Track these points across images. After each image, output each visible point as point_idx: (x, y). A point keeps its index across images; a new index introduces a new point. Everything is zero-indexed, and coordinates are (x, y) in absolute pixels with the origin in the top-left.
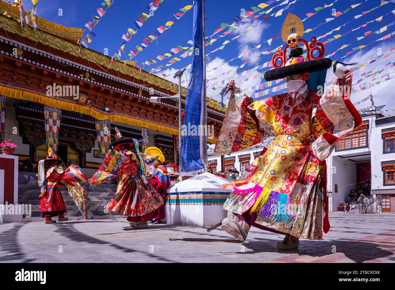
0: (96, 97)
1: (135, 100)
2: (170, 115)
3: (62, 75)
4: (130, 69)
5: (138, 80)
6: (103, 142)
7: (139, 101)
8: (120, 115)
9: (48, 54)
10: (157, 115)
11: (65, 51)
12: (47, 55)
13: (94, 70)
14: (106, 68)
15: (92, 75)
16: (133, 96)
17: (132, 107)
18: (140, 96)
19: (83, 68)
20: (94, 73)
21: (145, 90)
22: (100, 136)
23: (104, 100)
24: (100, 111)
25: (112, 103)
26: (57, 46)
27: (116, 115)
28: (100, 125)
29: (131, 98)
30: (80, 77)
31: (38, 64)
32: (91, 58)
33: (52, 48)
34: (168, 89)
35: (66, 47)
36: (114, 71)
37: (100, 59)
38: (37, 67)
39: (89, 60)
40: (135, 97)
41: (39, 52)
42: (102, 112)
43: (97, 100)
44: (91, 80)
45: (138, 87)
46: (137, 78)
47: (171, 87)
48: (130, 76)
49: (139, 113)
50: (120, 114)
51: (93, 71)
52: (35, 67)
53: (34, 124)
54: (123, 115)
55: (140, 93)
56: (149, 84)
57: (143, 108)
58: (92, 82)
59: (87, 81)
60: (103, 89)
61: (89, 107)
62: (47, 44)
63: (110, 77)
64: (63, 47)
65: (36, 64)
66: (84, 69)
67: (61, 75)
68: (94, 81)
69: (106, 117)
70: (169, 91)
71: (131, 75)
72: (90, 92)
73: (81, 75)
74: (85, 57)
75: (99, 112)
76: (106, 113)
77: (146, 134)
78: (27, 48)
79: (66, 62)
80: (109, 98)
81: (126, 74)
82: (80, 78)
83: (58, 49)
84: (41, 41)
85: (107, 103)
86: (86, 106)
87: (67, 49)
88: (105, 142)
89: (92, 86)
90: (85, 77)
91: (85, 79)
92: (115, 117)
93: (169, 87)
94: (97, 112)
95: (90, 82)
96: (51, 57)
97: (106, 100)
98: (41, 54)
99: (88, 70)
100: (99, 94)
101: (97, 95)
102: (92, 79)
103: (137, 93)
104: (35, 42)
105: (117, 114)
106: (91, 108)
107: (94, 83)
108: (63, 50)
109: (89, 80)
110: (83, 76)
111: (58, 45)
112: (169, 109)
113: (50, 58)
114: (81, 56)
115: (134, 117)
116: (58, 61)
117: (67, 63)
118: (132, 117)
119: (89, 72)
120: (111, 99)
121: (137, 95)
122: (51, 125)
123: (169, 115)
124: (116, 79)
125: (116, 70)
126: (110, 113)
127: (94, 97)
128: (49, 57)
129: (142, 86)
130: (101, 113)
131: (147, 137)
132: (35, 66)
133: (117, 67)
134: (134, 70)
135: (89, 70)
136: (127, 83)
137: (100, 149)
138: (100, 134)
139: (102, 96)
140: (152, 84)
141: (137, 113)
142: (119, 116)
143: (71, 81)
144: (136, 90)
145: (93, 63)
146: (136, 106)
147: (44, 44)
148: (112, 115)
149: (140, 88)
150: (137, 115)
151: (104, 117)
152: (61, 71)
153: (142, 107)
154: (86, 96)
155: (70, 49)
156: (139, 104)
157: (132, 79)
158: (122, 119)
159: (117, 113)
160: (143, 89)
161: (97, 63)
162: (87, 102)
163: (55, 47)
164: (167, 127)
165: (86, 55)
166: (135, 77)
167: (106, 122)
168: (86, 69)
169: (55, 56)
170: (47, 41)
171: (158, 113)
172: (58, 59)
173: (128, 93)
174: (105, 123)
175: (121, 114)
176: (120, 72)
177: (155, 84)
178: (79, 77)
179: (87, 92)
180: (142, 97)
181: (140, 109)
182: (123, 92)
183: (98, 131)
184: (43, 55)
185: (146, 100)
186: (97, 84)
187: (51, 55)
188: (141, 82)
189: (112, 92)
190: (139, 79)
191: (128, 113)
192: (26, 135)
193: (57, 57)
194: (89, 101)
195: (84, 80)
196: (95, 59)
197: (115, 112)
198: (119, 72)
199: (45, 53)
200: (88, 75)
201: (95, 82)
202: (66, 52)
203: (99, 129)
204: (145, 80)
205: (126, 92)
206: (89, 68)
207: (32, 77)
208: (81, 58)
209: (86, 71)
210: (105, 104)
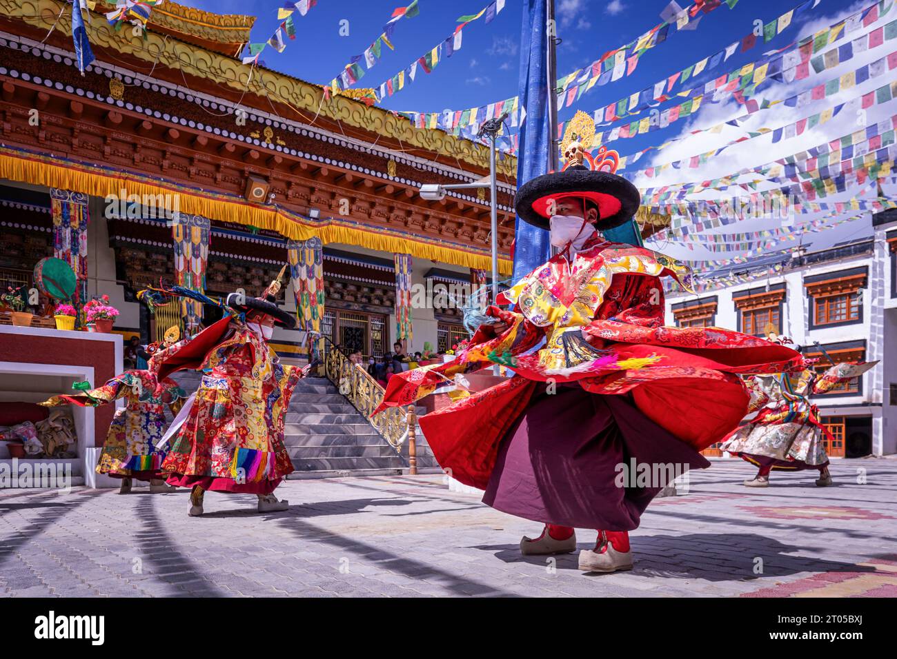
0: (289, 184)
1: (379, 188)
2: (464, 221)
3: (212, 136)
4: (368, 113)
5: (386, 137)
6: (306, 292)
7: (390, 190)
8: (345, 226)
9: (180, 88)
10: (432, 220)
11: (218, 81)
12: (177, 92)
13: (283, 120)
14: (311, 115)
15: (278, 132)
16: (375, 179)
17: (372, 205)
18: (391, 178)
19: (257, 117)
20: (284, 127)
21: (403, 162)
22: (298, 279)
23: (307, 191)
24: (297, 218)
25: (325, 197)
26: (199, 69)
27: (334, 226)
28: (298, 252)
29: (369, 184)
30: (252, 140)
31: (158, 114)
32: (277, 92)
33: (188, 75)
34: (459, 157)
35: (219, 71)
36: (331, 119)
37: (298, 92)
38: (156, 121)
39: (272, 97)
40: (380, 181)
41: (160, 87)
42: (303, 220)
43: (290, 192)
44: (276, 145)
45: (386, 156)
46: (385, 134)
47: (466, 151)
48: (368, 129)
49: (388, 219)
50: (344, 223)
51: (280, 123)
52: (152, 123)
53: (148, 255)
54: (351, 225)
55: (392, 170)
56: (412, 146)
57: (399, 206)
58: (279, 148)
59: (268, 147)
60: (304, 166)
61: (273, 210)
62: (177, 65)
63: (321, 135)
64: (213, 70)
65: (153, 116)
66: (261, 120)
67: (209, 139)
68: (283, 147)
69: (311, 233)
70: (462, 161)
71: (370, 128)
72: (275, 173)
73: (253, 135)
74: (263, 92)
75: (294, 220)
76: (311, 222)
77: (405, 270)
78: (133, 79)
79: (218, 105)
80: (319, 185)
81: (358, 126)
82: (252, 143)
83: (203, 76)
84: (164, 61)
85: (313, 198)
86: (266, 209)
87: (223, 75)
88: (309, 294)
89: (279, 160)
90: (262, 139)
91: (264, 144)
92: (333, 232)
93: (462, 152)
94: (289, 222)
95: (275, 149)
96: (186, 95)
97: (312, 190)
98: (164, 91)
99: (268, 123)
100: (294, 179)
101: (291, 180)
102: (279, 142)
103: (385, 171)
104: (150, 64)
105: (336, 225)
106: (277, 211)
107: (282, 151)
108: (213, 78)
109: (272, 146)
110: (258, 136)
111: (202, 66)
112: (461, 207)
113: (183, 98)
114: (253, 89)
115: (377, 230)
116: (202, 104)
117: (222, 109)
118: (373, 229)
119: (272, 126)
120: (324, 188)
121: (385, 176)
122: (189, 256)
123: (460, 220)
124: (334, 139)
125: (335, 118)
126: (322, 223)
127: (283, 185)
128: (181, 96)
129: (396, 154)
130: (302, 223)
131: (409, 276)
132: (151, 119)
133: (336, 109)
134: (375, 115)
135: (273, 121)
136: (359, 147)
137: (300, 310)
138: (298, 275)
139: (303, 182)
140: (420, 146)
141: (384, 220)
142: (342, 229)
143: (232, 149)
144: (381, 163)
145: (282, 104)
146: (382, 202)
147: (171, 67)
148: (325, 227)
149: (392, 158)
150: (383, 223)
151: (309, 232)
152: (209, 129)
153: (395, 205)
154: (266, 185)
155: (229, 75)
156: (389, 196)
157: (371, 136)
158: (350, 234)
159: (338, 222)
160: (398, 160)
161: (290, 103)
162: (268, 198)
163: (194, 72)
164: (457, 249)
165: (265, 86)
166: (379, 132)
167: (312, 245)
168: (265, 119)
169: (194, 93)
170: (178, 58)
171: (434, 217)
172: (202, 100)
173: (363, 172)
174: (310, 247)
175: (347, 224)
176: (345, 121)
177: (426, 146)
178: (249, 140)
179: (269, 174)
180: (397, 179)
181: (391, 209)
182: (351, 169)
183: (295, 268)
184: (168, 93)
185: (405, 187)
186: (290, 153)
187: (187, 91)
188: (393, 143)
189: (325, 173)
190: (390, 136)
191: (364, 220)
192: (131, 282)
193: (200, 95)
194: (273, 196)
195: (260, 145)
196: (285, 94)
197: (332, 220)
198: (341, 121)
199: (173, 87)
200: (269, 134)
201: (286, 150)
202: (220, 83)
203: (296, 261)
204: (402, 138)
205: (357, 170)
206: (273, 117)
207: (143, 147)
208: (254, 94)
209: (264, 125)
210: (309, 201)
